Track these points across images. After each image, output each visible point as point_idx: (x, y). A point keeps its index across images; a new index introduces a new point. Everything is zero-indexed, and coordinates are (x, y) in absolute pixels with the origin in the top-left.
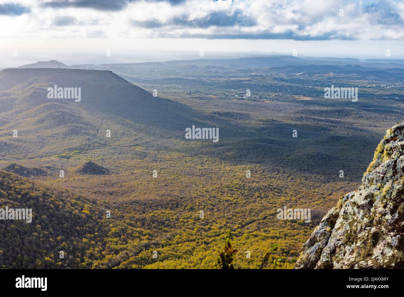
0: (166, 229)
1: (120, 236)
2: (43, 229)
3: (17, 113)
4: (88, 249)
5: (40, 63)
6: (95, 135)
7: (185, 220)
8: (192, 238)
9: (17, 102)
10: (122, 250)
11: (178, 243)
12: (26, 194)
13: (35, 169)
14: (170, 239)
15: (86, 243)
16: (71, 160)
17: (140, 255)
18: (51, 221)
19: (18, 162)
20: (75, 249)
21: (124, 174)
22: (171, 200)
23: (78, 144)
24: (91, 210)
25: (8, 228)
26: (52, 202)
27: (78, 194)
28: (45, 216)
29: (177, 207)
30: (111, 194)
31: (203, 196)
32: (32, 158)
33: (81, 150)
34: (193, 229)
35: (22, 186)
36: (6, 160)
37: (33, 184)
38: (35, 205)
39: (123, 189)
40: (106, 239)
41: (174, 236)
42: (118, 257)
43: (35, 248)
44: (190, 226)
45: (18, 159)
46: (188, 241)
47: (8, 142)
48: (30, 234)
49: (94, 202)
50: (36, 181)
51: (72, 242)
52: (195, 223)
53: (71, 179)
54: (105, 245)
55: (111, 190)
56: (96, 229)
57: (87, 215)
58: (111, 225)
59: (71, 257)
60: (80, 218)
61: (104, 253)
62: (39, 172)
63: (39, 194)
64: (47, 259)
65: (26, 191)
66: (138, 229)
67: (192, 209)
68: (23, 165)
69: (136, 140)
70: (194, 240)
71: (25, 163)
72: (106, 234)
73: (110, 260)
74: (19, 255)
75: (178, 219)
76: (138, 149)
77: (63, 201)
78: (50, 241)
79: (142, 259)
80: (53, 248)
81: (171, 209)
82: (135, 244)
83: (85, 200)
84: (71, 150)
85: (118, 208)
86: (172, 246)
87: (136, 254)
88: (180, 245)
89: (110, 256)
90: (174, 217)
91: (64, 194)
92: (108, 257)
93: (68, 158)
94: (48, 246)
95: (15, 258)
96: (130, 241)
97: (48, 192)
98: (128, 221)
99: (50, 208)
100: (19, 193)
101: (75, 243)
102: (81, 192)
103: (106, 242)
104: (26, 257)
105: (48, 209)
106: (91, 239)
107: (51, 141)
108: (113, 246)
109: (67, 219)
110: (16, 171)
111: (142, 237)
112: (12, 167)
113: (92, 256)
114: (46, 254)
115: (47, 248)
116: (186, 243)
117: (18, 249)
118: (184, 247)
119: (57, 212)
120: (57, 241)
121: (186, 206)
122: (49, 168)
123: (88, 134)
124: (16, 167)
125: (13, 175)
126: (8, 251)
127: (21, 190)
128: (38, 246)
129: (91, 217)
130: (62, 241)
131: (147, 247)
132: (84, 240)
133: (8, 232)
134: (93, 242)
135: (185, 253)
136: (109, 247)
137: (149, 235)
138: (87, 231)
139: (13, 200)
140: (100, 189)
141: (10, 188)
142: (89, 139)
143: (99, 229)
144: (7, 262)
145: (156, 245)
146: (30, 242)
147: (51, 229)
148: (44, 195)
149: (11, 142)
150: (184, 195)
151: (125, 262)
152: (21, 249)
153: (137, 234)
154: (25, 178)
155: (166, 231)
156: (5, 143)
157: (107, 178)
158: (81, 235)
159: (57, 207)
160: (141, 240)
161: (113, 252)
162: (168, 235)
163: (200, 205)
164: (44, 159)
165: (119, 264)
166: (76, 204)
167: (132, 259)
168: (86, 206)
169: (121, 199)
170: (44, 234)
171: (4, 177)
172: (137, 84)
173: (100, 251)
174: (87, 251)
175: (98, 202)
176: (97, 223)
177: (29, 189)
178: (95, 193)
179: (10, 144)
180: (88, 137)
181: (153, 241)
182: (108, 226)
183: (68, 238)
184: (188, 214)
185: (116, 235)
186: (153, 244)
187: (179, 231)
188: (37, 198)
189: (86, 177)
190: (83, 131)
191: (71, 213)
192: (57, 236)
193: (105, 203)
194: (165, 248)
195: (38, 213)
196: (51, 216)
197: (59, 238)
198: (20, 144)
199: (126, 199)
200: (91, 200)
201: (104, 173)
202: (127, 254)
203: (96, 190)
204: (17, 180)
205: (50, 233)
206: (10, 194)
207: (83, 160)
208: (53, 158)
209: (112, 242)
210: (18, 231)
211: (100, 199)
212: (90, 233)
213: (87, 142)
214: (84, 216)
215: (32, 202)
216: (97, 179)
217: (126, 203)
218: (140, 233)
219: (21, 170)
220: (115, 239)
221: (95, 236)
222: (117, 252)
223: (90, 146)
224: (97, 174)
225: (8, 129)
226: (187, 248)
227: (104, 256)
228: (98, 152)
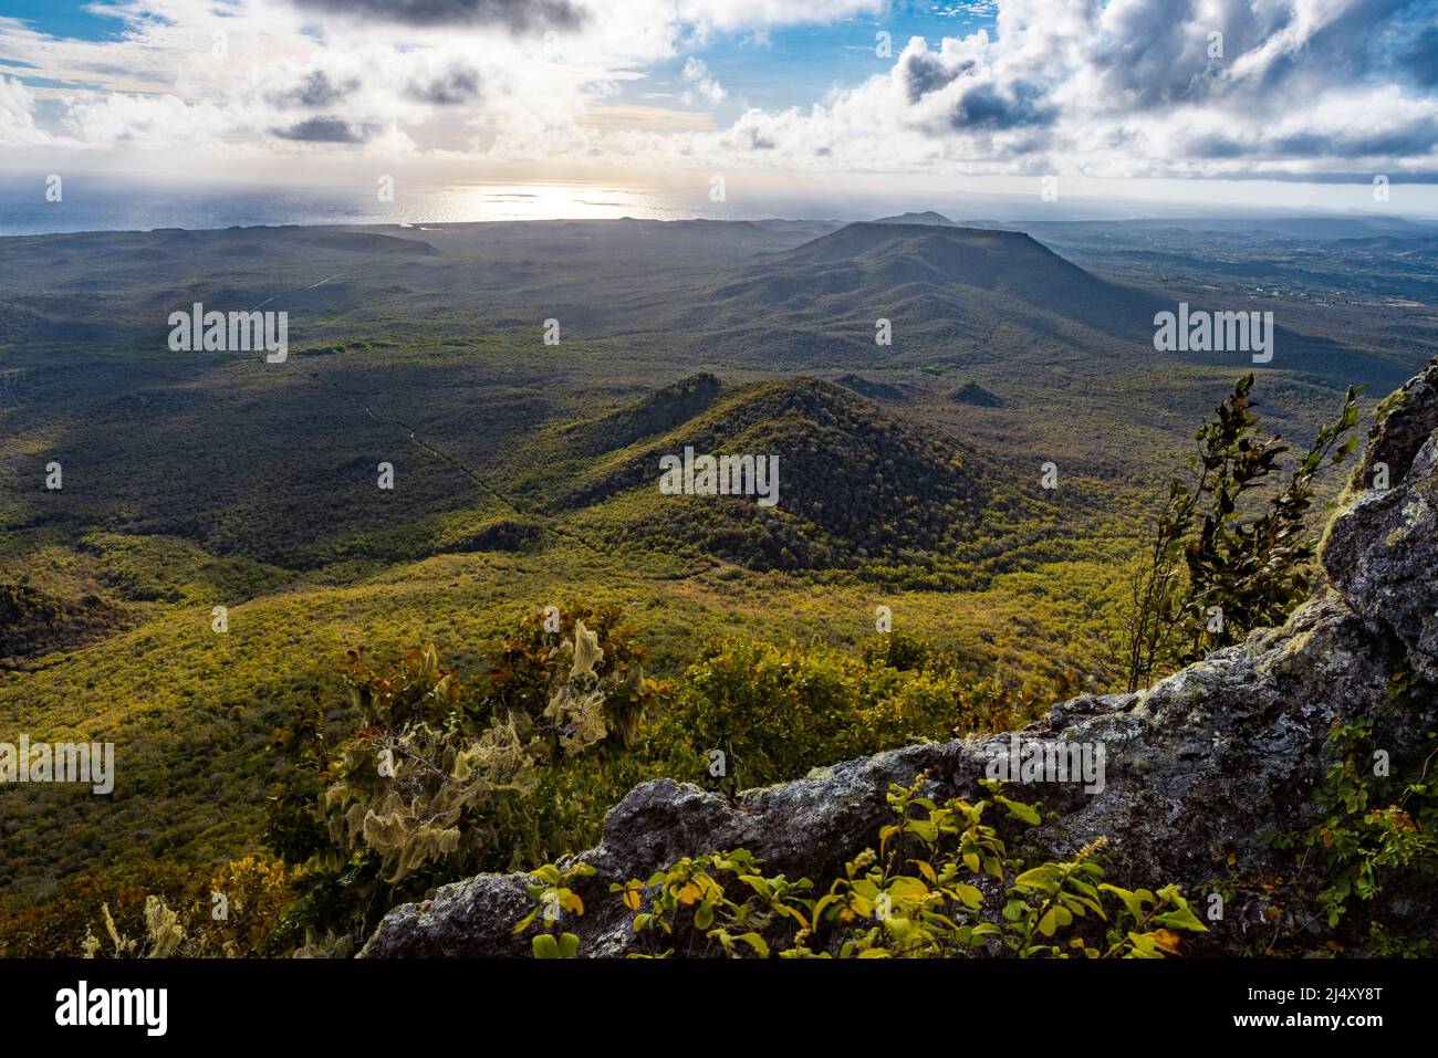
0: (1089, 510)
1: (1007, 510)
2: (885, 480)
3: (866, 294)
4: (952, 522)
5: (908, 215)
6: (985, 341)
7: (1125, 501)
8: (1132, 531)
9: (867, 277)
10: (1008, 532)
11: (1105, 536)
12: (866, 424)
13: (883, 386)
14: (1092, 528)
15: (950, 512)
16: (942, 378)
17: (1037, 545)
18: (899, 470)
19: (858, 373)
20: (932, 519)
21: (1027, 410)
22: (1104, 464)
23: (956, 354)
24: (964, 462)
25: (834, 472)
26: (904, 441)
27: (947, 434)
28: (890, 462)
29: (1113, 476)
30: (1001, 440)
31: (1164, 464)
32: (879, 369)
33: (959, 363)
34: (1137, 517)
35: (861, 411)
36: (840, 367)
37: (878, 409)
38: (877, 442)
39: (1022, 434)
40: (983, 511)
41: (1101, 524)
42: (999, 542)
43: (870, 507)
44: (1132, 512)
45: (859, 368)
46: (1125, 535)
47: (847, 340)
48: (866, 487)
49: (972, 450)
50: (882, 406)
51: (928, 507)
52: (1141, 508)
53: (939, 408)
54: (980, 519)
55: (1001, 433)
56: (969, 493)
57: (957, 468)
58: (995, 490)
59: (924, 530)
60: (945, 471)
61: (977, 532)
62: (888, 392)
63: (886, 425)
64: (887, 527)
65: (866, 419)
66: (1039, 503)
67: (1140, 483)
68: (865, 378)
69: (1055, 355)
70: (1136, 536)
71: (868, 375)
72: (984, 503)
73: (986, 545)
74: (845, 515)
75: (1111, 497)
76: (1057, 370)
77: (921, 441)
78: (894, 501)
79: (1039, 552)
80: (897, 511)
81: (1102, 477)
82: (1031, 526)
83: (957, 444)
84: (943, 361)
85: (1010, 464)
86: (1095, 540)
87: (1031, 543)
88: (1108, 540)
89: (987, 539)
90: (1106, 492)
91: (926, 431)
92: (982, 539)
93: (938, 374)
94: (890, 507)
95: (839, 519)
96: (1022, 520)
97: (899, 425)
98: (1024, 487)
99: (899, 449)
100: (855, 421)
101: (932, 509)
102: (951, 431)
103: (982, 516)
104: (854, 519)
105: (896, 451)
106: (959, 507)
107: (913, 345)
108: (994, 524)
109: (924, 471)
110: (854, 387)
111: (1044, 518)
112: (848, 379)
113: (957, 535)
114: (887, 520)
115: (888, 511)
116: (1120, 539)
117: (844, 506)
118: (1117, 545)
119: (909, 457)
120: (904, 503)
121: (1130, 477)
122: (905, 386)
123: (973, 337)
124: (855, 381)
125: (850, 391)
126: (830, 506)
127: (859, 415)
128: (875, 506)
129: (963, 473)
130: (913, 503)
131: (1050, 534)
132: (948, 507)
133: (833, 477)
134: (963, 513)
135: (1117, 555)
136: (987, 525)
137: (1057, 515)
138: (953, 493)
139: (846, 430)
140: (983, 430)
141: (842, 412)
142: (975, 346)
143: (975, 493)
144: (826, 522)
145: (1067, 533)
146: (864, 498)
147: (898, 482)
148: (893, 428)
149: (852, 341)
150: (1128, 458)
151: (1010, 553)
152: (850, 506)
153: (1037, 512)
154: (866, 399)
155: (1089, 514)
156: (842, 341)
157: (997, 412)
158: (945, 498)
159: (911, 450)
160: (1042, 521)
161: (992, 534)
162: (1091, 520)
163: (1157, 477)
164: (899, 372)
165: (998, 554)
166: (941, 448)
167: (1022, 549)
168: (958, 454)
169: (1016, 451)
170: (886, 490)
171: (835, 393)
172: (1069, 259)
173: (972, 529)
174: (950, 526)
175: (979, 451)
176: (973, 484)
177: (871, 416)
178: (975, 435)
179: (849, 344)
180: (973, 343)
181: (1062, 527)
182: (989, 490)
183: (922, 500)
184: (1132, 491)
185: (1001, 507)
186: (1060, 531)
187: (1110, 517)
188: (881, 432)
189: (962, 407)
190: (967, 332)
191: (932, 462)
192: (907, 495)
193: (989, 453)
194: (1081, 541)
195: (880, 454)
196: (899, 462)
197: (908, 499)
198: (865, 344)
199: (1025, 451)
200: (967, 445)
201: (993, 404)
202: (1015, 541)
203: (976, 430)
204: (854, 400)
205: (896, 489)
206: (840, 421)
207: (961, 381)
208: (913, 371)
209: (993, 518)
210: (848, 479)
211: (983, 446)
212: (959, 497)
213: (972, 351)
214: (952, 469)
215: (873, 436)
216: (980, 413)
217: (1024, 458)
218: (1042, 509)
219: (861, 386)
220: (998, 514)
221: (966, 504)
222: (998, 534)
223: (975, 357)
224: (982, 405)
225: (848, 319)
226: (1121, 547)
227: (976, 538)
228: (985, 369)
